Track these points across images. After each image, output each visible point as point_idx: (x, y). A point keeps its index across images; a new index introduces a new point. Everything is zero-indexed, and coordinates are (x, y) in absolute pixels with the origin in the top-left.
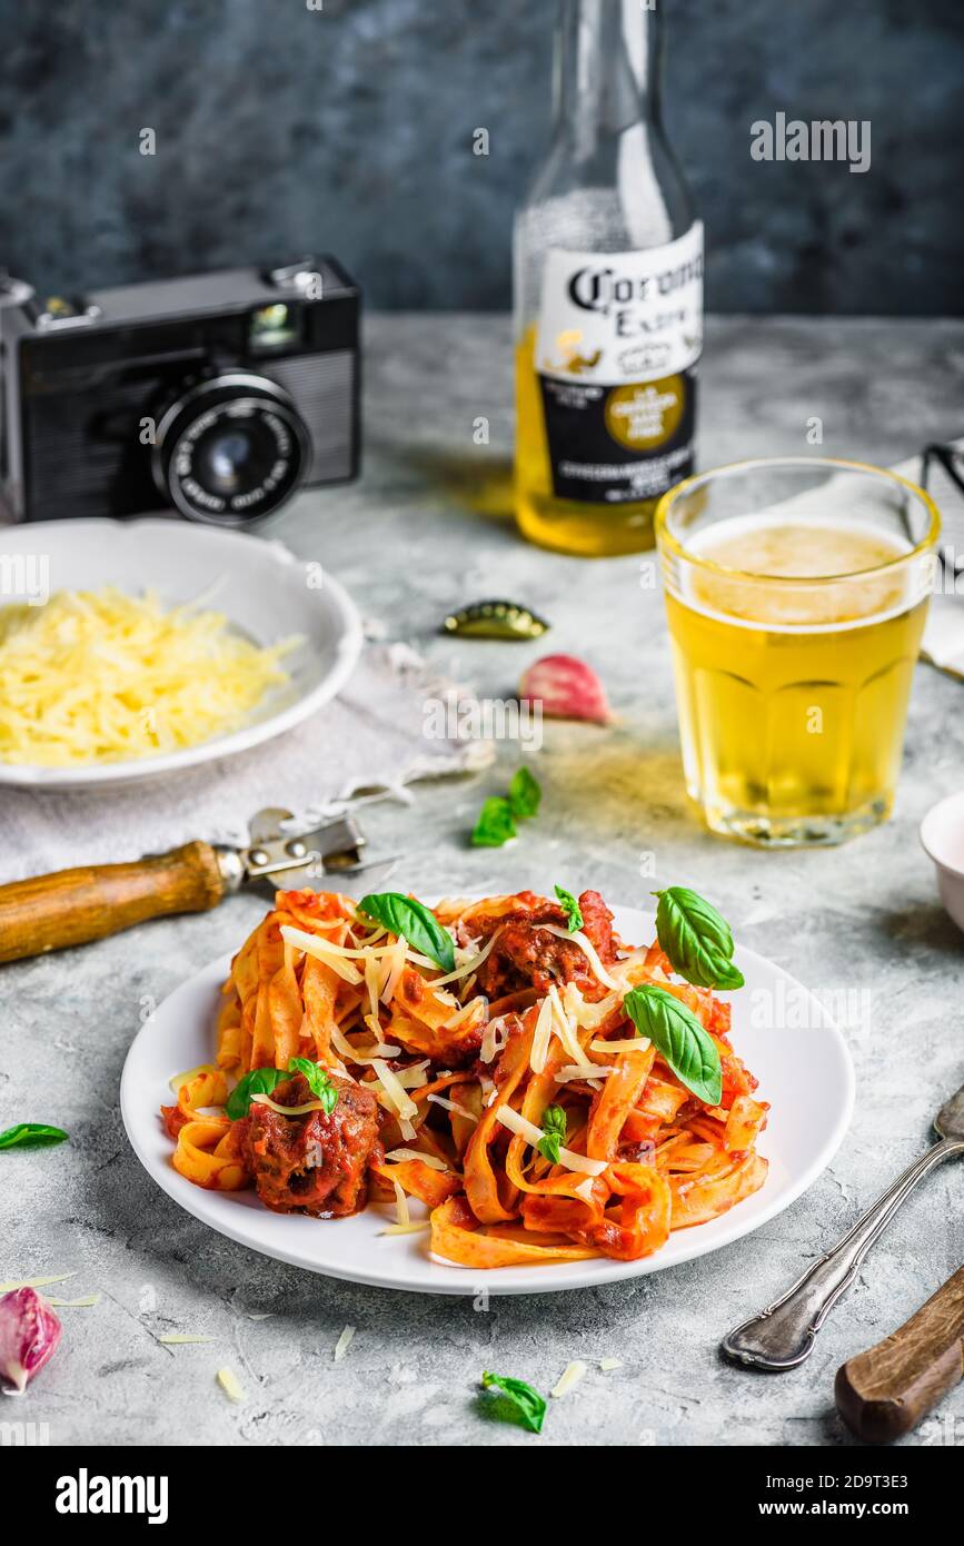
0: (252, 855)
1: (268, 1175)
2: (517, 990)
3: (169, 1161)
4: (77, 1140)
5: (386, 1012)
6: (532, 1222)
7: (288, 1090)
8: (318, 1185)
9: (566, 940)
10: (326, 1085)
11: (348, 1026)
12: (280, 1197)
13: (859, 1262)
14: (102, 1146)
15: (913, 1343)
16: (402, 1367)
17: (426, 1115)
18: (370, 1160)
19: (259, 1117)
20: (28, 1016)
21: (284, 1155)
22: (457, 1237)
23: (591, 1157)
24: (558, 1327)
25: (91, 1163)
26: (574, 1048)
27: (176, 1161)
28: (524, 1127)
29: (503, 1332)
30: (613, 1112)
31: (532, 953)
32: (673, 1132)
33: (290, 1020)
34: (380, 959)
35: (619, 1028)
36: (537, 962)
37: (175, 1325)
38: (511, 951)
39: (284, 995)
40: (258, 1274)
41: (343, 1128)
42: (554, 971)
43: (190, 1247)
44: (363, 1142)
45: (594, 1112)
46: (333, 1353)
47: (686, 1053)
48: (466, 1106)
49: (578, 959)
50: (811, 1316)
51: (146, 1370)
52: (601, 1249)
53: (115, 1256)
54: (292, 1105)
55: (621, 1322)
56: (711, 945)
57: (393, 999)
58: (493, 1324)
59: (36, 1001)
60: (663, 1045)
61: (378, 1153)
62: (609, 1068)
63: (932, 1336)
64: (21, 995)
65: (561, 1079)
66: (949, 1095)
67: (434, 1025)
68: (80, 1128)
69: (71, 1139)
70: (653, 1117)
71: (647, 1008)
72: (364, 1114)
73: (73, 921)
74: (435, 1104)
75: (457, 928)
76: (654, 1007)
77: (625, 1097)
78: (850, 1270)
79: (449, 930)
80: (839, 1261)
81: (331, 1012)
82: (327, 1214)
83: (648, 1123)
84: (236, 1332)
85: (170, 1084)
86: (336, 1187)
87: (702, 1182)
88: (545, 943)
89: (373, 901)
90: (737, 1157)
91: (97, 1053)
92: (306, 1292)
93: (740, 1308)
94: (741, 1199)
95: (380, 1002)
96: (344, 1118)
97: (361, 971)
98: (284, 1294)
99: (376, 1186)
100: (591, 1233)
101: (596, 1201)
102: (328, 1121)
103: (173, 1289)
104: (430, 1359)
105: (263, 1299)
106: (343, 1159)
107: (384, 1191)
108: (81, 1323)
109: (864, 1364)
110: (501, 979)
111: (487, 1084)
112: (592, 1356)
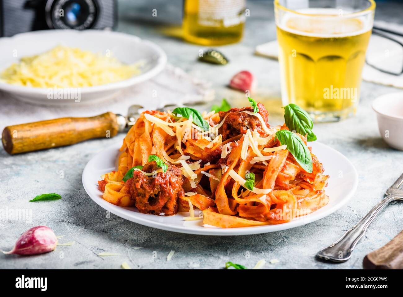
0: (129, 119)
1: (140, 197)
2: (234, 136)
3: (101, 197)
4: (65, 199)
5: (184, 146)
6: (243, 213)
7: (148, 167)
8: (160, 201)
9: (253, 116)
10: (163, 164)
11: (169, 153)
12: (145, 207)
13: (365, 230)
14: (74, 200)
15: (392, 248)
16: (193, 263)
17: (200, 180)
18: (179, 194)
19: (137, 175)
20: (46, 165)
21: (147, 188)
22: (214, 216)
23: (265, 189)
24: (253, 251)
25: (70, 205)
26: (257, 151)
27: (104, 196)
28: (239, 178)
29: (232, 252)
30: (273, 172)
31: (240, 120)
32: (294, 185)
33: (147, 149)
34: (181, 126)
35: (274, 144)
36: (242, 123)
37: (104, 251)
38: (232, 120)
39: (145, 141)
40: (136, 236)
41: (170, 179)
42: (248, 127)
43: (109, 229)
44: (177, 185)
45: (266, 173)
46: (167, 259)
47: (299, 152)
48: (216, 176)
49: (258, 122)
50: (349, 246)
51: (93, 264)
52: (269, 221)
53: (80, 231)
54: (149, 172)
55: (277, 249)
56: (305, 124)
57: (187, 141)
58: (228, 251)
59: (49, 161)
60: (291, 149)
61: (182, 192)
62: (271, 156)
63: (398, 246)
64: (43, 160)
65: (252, 162)
66: (389, 187)
67: (203, 147)
68: (66, 196)
69: (62, 199)
70: (287, 176)
71: (285, 136)
72: (177, 176)
73: (63, 135)
74: (204, 175)
75: (209, 121)
76: (288, 136)
77: (277, 166)
78: (362, 232)
79: (207, 121)
80: (358, 229)
81: (163, 146)
82: (163, 214)
83: (286, 178)
84: (128, 253)
85: (101, 177)
86: (167, 202)
87: (307, 199)
88: (245, 117)
89: (179, 109)
90: (319, 192)
91: (72, 175)
92: (155, 241)
93: (322, 245)
94: (320, 207)
95: (182, 142)
96: (170, 176)
97: (175, 132)
98: (147, 241)
99: (181, 205)
100: (265, 216)
101: (268, 204)
102: (164, 176)
103: (103, 241)
104: (205, 261)
105: (138, 243)
106: (170, 190)
107: (184, 207)
108: (67, 250)
109: (374, 255)
110: (228, 132)
111: (223, 166)
112: (267, 259)
